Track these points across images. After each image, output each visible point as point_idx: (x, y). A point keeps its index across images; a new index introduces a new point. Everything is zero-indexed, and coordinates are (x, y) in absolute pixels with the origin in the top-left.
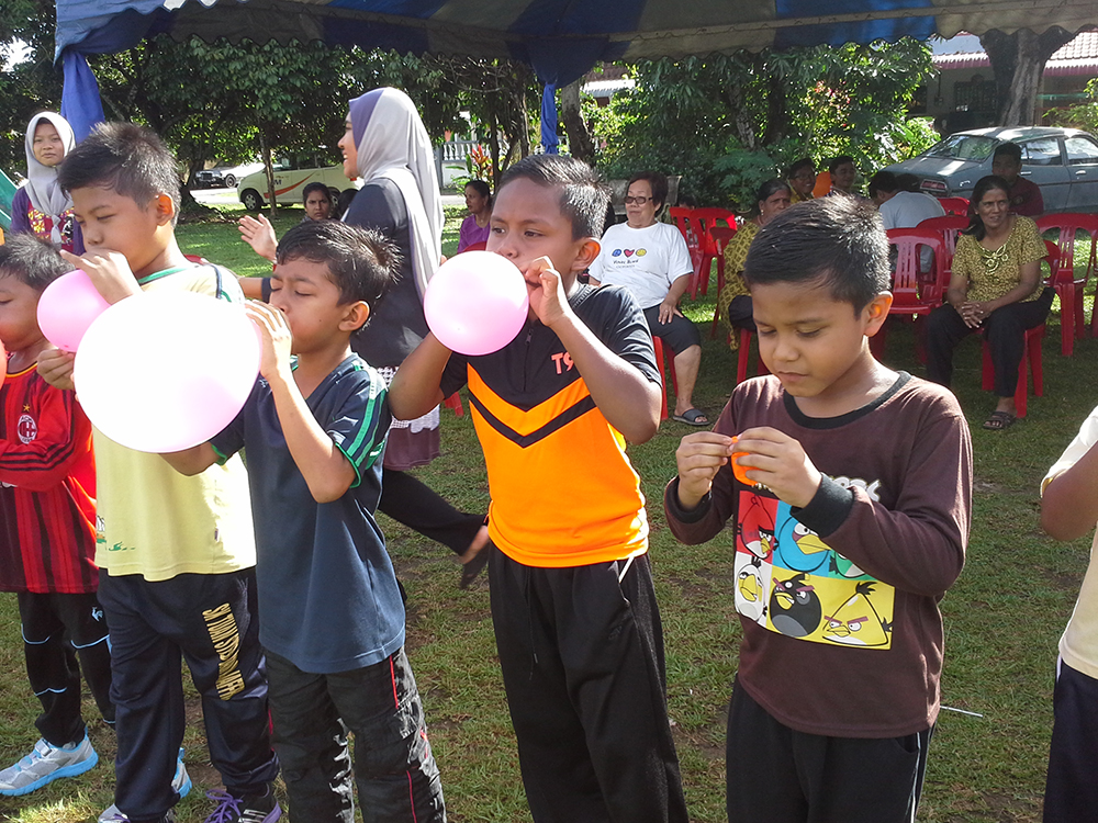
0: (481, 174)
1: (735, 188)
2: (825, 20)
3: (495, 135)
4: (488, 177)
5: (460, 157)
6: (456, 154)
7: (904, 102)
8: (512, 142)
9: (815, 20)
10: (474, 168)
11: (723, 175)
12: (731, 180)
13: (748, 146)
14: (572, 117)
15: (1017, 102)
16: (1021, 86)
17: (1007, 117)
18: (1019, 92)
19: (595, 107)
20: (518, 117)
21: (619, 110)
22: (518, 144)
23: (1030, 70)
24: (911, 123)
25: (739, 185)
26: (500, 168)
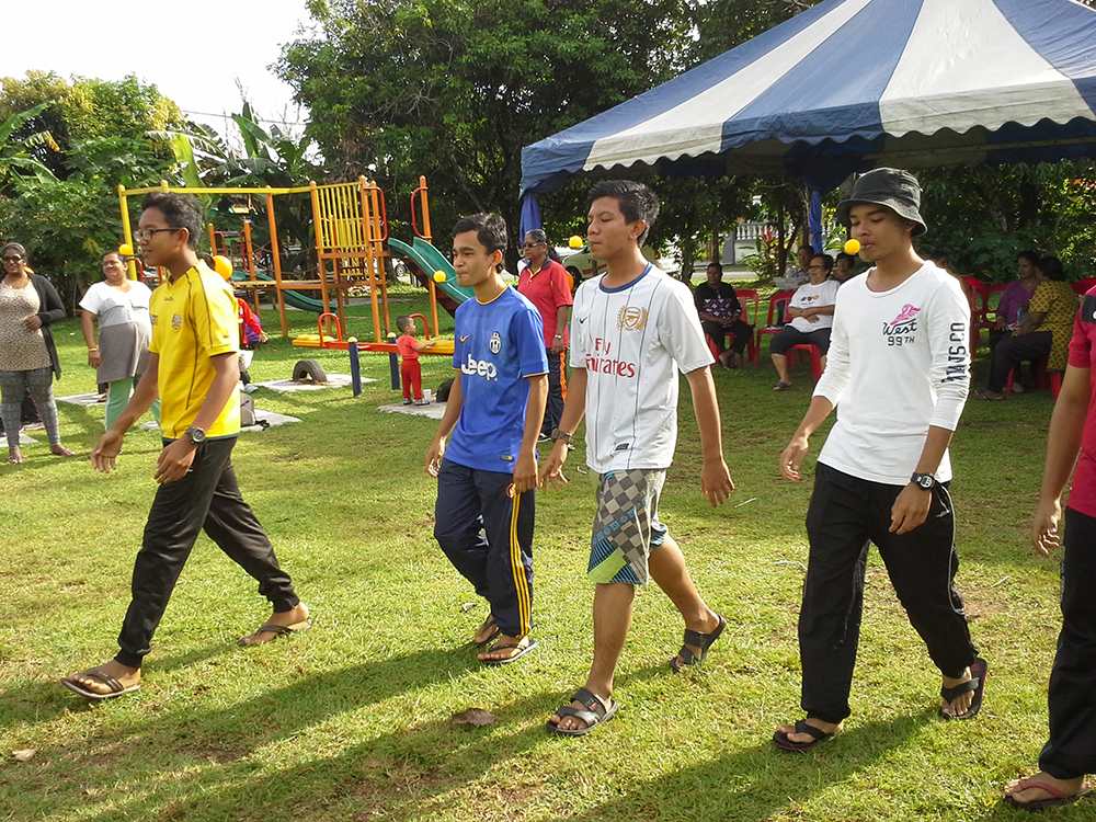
0: (769, 252)
1: (987, 265)
3: (781, 219)
4: (775, 255)
5: (752, 236)
6: (749, 234)
10: (762, 247)
11: (977, 254)
12: (984, 258)
13: (1002, 230)
25: (992, 262)
26: (786, 246)
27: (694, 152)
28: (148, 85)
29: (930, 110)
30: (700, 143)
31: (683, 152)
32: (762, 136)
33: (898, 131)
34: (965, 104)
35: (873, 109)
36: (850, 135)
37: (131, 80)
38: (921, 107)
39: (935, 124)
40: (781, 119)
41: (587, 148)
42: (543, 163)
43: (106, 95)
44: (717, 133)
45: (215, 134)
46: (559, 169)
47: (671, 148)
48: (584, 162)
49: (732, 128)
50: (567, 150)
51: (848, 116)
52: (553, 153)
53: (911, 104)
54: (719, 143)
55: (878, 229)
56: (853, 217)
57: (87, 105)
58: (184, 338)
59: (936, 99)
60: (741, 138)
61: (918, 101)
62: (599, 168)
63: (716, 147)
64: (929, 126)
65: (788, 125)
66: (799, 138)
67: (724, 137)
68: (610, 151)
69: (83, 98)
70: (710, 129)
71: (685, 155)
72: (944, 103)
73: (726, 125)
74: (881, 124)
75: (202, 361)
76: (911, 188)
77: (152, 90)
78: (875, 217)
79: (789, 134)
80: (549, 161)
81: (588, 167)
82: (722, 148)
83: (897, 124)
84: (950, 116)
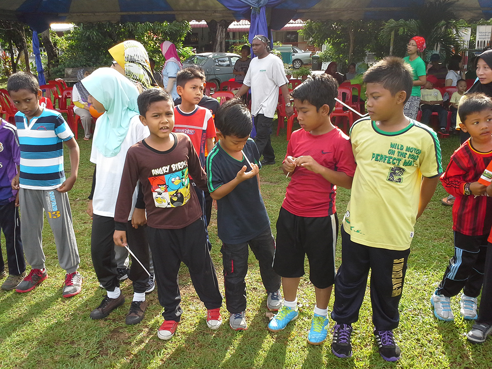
0: (6, 64)
2: (137, 13)
3: (11, 47)
4: (9, 66)
7: (181, 41)
8: (20, 50)
9: (134, 13)
10: (2, 62)
14: (47, 41)
15: (218, 43)
16: (220, 37)
17: (215, 49)
18: (219, 39)
19: (57, 37)
20: (22, 40)
21: (67, 39)
22: (23, 52)
23: (222, 31)
24: (185, 49)
26: (15, 62)
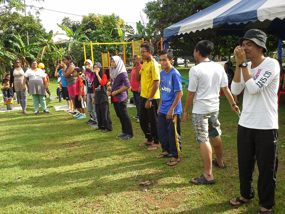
27: (205, 28)
28: (117, 16)
29: (272, 12)
30: (207, 25)
31: (203, 28)
32: (223, 22)
33: (262, 19)
34: (283, 9)
35: (255, 12)
36: (248, 21)
37: (113, 15)
38: (269, 11)
39: (274, 16)
40: (229, 17)
41: (179, 28)
42: (168, 33)
43: (107, 19)
44: (212, 22)
45: (132, 28)
46: (172, 35)
47: (200, 27)
48: (178, 33)
49: (216, 20)
50: (174, 29)
51: (248, 15)
52: (171, 30)
53: (266, 10)
54: (212, 25)
55: (250, 48)
56: (243, 44)
57: (101, 22)
58: (149, 75)
59: (274, 8)
60: (218, 23)
61: (268, 9)
62: (182, 34)
63: (211, 26)
64: (272, 17)
65: (231, 19)
66: (234, 23)
67: (214, 23)
68: (184, 29)
69: (100, 20)
70: (210, 20)
71: (203, 29)
72: (277, 9)
73: (214, 19)
74: (257, 17)
75: (152, 81)
76: (263, 36)
77: (118, 17)
78: (249, 44)
79: (231, 21)
80: (170, 33)
81: (179, 34)
82: (213, 27)
83: (262, 17)
84: (278, 14)
